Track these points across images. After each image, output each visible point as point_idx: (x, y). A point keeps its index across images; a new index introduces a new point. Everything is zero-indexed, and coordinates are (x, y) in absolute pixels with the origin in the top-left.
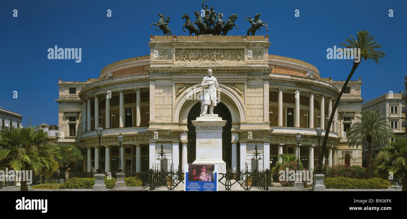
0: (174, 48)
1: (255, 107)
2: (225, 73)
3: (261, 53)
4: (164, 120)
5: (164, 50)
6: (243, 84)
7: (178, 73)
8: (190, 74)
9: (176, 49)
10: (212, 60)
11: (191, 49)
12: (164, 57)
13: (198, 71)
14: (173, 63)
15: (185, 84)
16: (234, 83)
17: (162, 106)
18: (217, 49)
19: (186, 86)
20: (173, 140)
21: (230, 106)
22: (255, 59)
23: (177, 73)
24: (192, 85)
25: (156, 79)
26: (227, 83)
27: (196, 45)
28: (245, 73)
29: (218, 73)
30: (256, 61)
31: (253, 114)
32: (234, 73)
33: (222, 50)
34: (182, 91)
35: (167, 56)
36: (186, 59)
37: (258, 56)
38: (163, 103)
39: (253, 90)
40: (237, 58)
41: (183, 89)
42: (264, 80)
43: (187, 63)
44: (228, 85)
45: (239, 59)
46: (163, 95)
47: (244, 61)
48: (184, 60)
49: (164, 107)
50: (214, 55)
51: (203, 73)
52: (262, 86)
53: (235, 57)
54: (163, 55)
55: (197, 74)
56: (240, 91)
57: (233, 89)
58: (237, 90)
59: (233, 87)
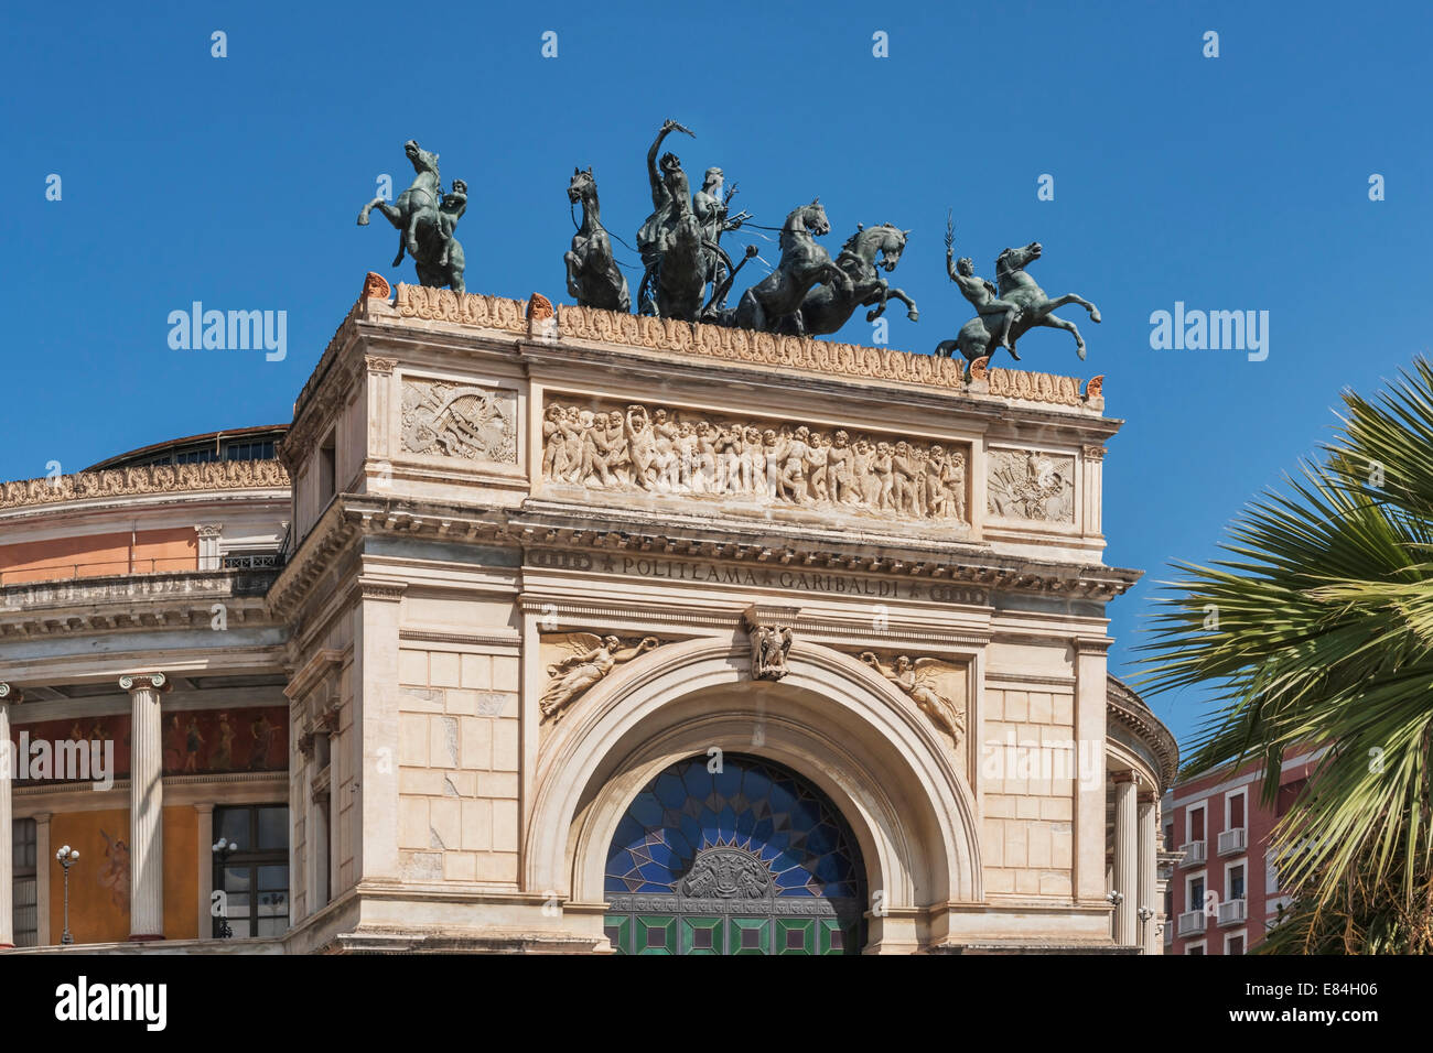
0: (537, 389)
1: (1028, 808)
2: (862, 588)
3: (1063, 484)
4: (461, 873)
6: (962, 662)
7: (560, 559)
8: (644, 567)
9: (550, 396)
10: (780, 495)
11: (644, 404)
12: (465, 438)
13: (698, 554)
14: (525, 484)
15: (604, 635)
16: (913, 655)
17: (451, 776)
18: (813, 428)
19: (612, 652)
21: (871, 802)
22: (1028, 514)
23: (554, 555)
24: (651, 644)
25: (410, 585)
26: (871, 649)
27: (680, 382)
28: (979, 598)
30: (1033, 524)
31: (1016, 856)
32: (914, 590)
34: (587, 680)
35: (481, 432)
36: (612, 469)
37: (1043, 502)
38: (457, 760)
39: (1017, 706)
40: (929, 497)
41: (592, 669)
42: (1075, 647)
43: (618, 498)
44: (874, 667)
45: (938, 505)
46: (455, 701)
47: (968, 519)
48: (597, 471)
49: (464, 784)
50: (796, 465)
51: (728, 572)
52: (1066, 683)
53: (912, 489)
54: (454, 426)
55: (689, 575)
56: (942, 709)
57: (907, 692)
58: (927, 701)
59: (908, 678)
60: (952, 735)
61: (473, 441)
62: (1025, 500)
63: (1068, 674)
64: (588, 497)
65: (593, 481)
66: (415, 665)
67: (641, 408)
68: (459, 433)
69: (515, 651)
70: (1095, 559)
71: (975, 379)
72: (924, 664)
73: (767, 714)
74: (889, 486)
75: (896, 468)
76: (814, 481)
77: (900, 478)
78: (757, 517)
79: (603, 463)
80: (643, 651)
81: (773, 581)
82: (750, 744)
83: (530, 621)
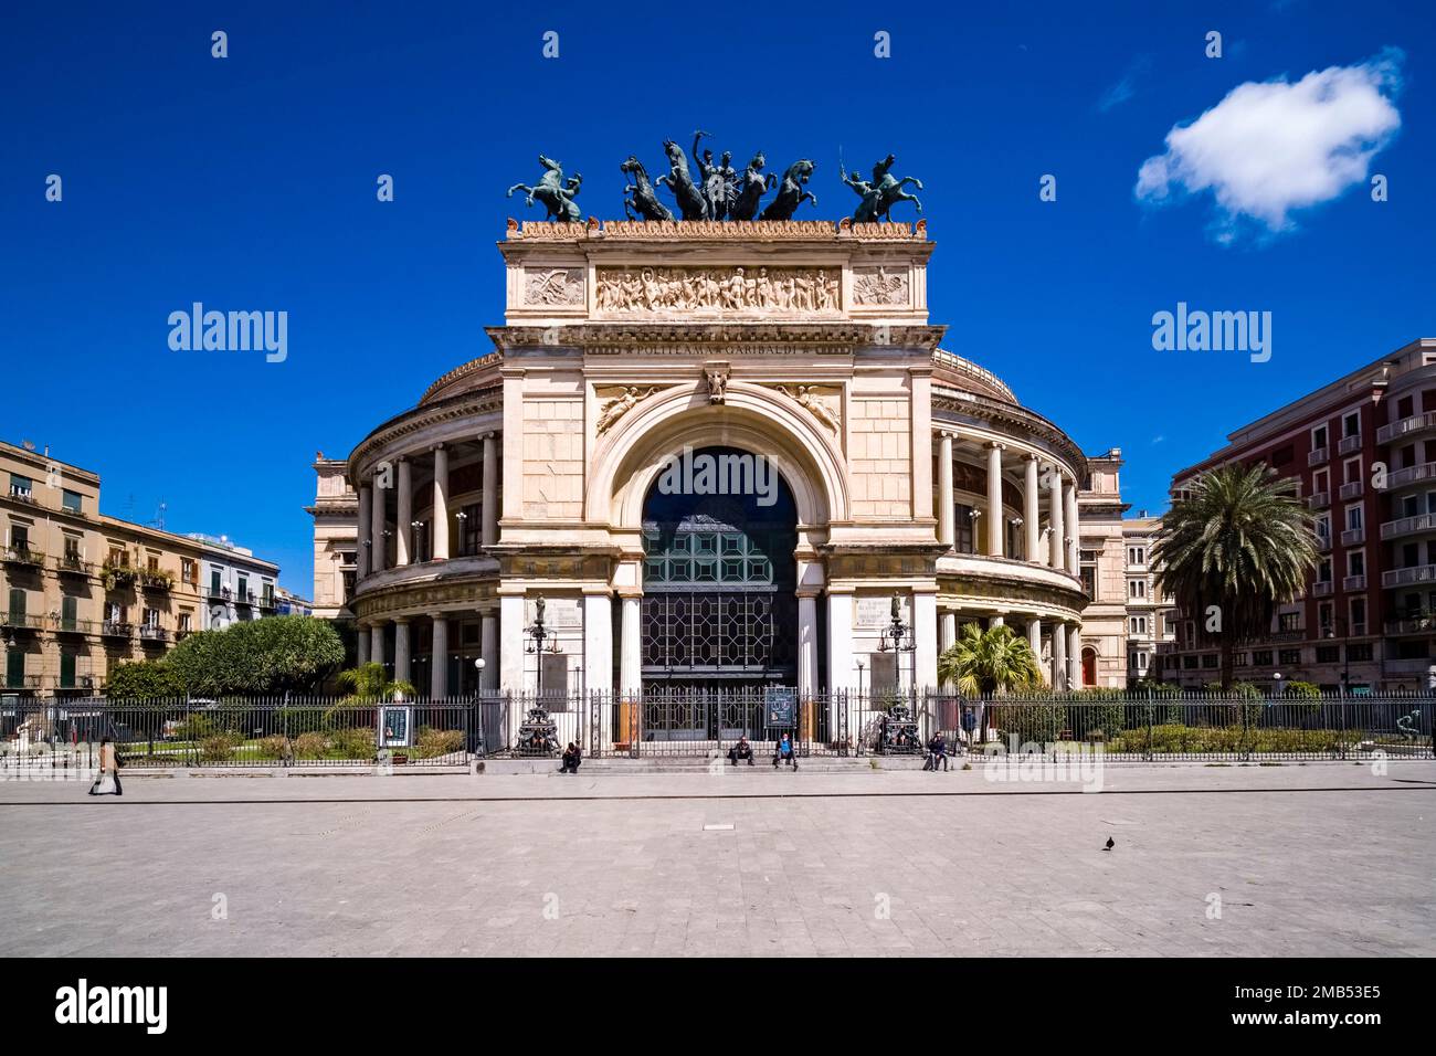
0: (592, 265)
1: (883, 467)
2: (774, 351)
3: (901, 283)
4: (556, 513)
5: (556, 271)
6: (837, 387)
7: (602, 350)
8: (649, 350)
9: (599, 268)
10: (727, 306)
11: (651, 266)
12: (557, 295)
13: (677, 340)
14: (586, 314)
15: (629, 387)
16: (806, 385)
17: (550, 464)
18: (746, 268)
19: (634, 396)
20: (586, 586)
22: (879, 302)
23: (600, 348)
24: (656, 390)
25: (527, 370)
26: (781, 384)
27: (668, 253)
28: (846, 350)
29: (748, 348)
30: (883, 307)
31: (875, 494)
32: (806, 350)
33: (763, 270)
34: (620, 411)
35: (566, 291)
36: (635, 302)
37: (889, 294)
38: (554, 456)
39: (874, 408)
40: (817, 298)
41: (622, 405)
42: (911, 374)
43: (638, 315)
44: (784, 393)
45: (823, 302)
46: (552, 427)
47: (841, 308)
48: (626, 304)
49: (557, 468)
50: (736, 288)
51: (695, 348)
52: (905, 395)
53: (807, 296)
54: (551, 289)
55: (674, 351)
56: (826, 414)
57: (804, 406)
58: (816, 410)
59: (805, 398)
60: (833, 428)
61: (562, 296)
62: (877, 294)
63: (906, 390)
64: (620, 316)
65: (624, 309)
66: (532, 410)
67: (649, 268)
68: (554, 292)
69: (581, 399)
70: (924, 322)
71: (842, 230)
72: (813, 391)
73: (729, 424)
74: (793, 294)
75: (797, 285)
76: (748, 296)
77: (800, 291)
78: (713, 318)
79: (630, 300)
80: (650, 395)
81: (722, 352)
82: (720, 440)
83: (589, 383)
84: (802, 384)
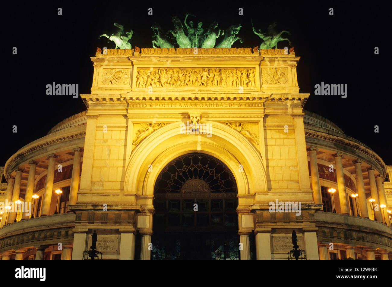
0: (135, 67)
1: (282, 163)
2: (224, 105)
3: (285, 75)
4: (108, 188)
5: (117, 70)
6: (257, 123)
8: (161, 105)
15: (150, 123)
16: (240, 122)
17: (107, 161)
19: (153, 127)
20: (122, 228)
22: (275, 83)
23: (137, 104)
24: (164, 124)
25: (100, 115)
26: (227, 121)
27: (172, 61)
28: (260, 105)
29: (211, 104)
30: (276, 86)
32: (240, 105)
33: (218, 69)
34: (145, 135)
35: (122, 79)
37: (279, 80)
38: (109, 157)
39: (275, 134)
40: (244, 82)
41: (147, 132)
42: (293, 116)
44: (229, 126)
45: (247, 84)
46: (110, 143)
47: (256, 86)
48: (151, 84)
49: (111, 164)
51: (185, 105)
52: (291, 127)
53: (239, 81)
54: (115, 78)
55: (173, 106)
57: (240, 132)
58: (246, 134)
59: (240, 128)
61: (119, 81)
62: (273, 80)
63: (291, 124)
66: (100, 135)
67: (163, 69)
68: (116, 79)
69: (126, 129)
71: (255, 52)
74: (232, 80)
77: (235, 78)
79: (153, 82)
80: (162, 127)
81: (197, 106)
83: (130, 120)
84: (238, 121)
